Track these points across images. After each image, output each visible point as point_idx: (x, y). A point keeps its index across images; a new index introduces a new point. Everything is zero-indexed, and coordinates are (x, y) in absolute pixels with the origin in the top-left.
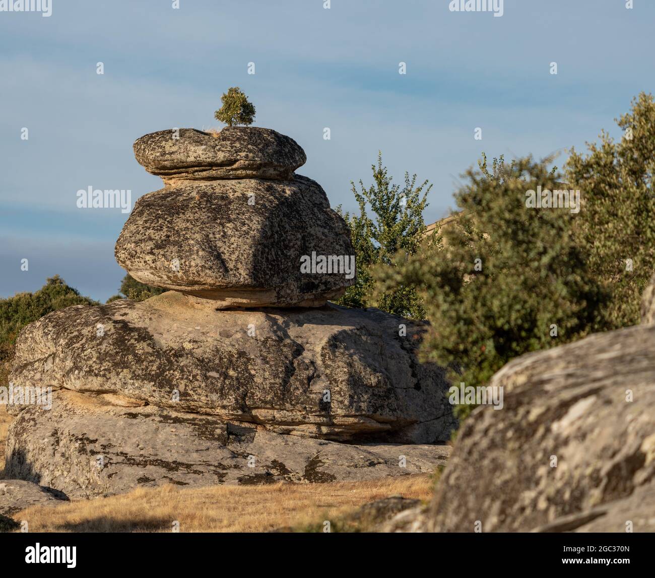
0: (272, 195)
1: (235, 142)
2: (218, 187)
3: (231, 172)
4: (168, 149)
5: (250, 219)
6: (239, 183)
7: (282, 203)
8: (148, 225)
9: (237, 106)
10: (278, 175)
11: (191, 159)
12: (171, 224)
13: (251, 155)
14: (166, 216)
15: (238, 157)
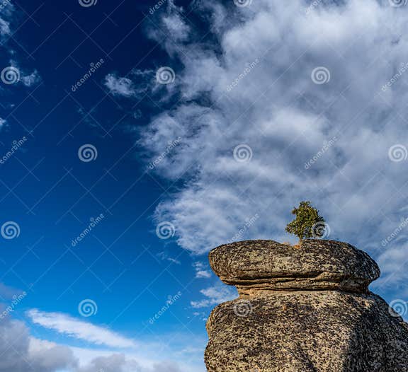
0: (353, 306)
1: (318, 254)
2: (301, 297)
3: (314, 284)
4: (252, 259)
5: (338, 329)
6: (321, 294)
7: (364, 315)
8: (238, 332)
9: (312, 220)
10: (357, 288)
11: (277, 269)
12: (262, 332)
13: (335, 267)
14: (255, 325)
15: (323, 269)
